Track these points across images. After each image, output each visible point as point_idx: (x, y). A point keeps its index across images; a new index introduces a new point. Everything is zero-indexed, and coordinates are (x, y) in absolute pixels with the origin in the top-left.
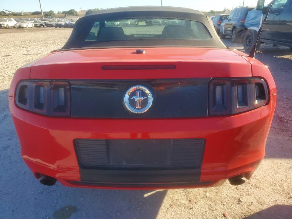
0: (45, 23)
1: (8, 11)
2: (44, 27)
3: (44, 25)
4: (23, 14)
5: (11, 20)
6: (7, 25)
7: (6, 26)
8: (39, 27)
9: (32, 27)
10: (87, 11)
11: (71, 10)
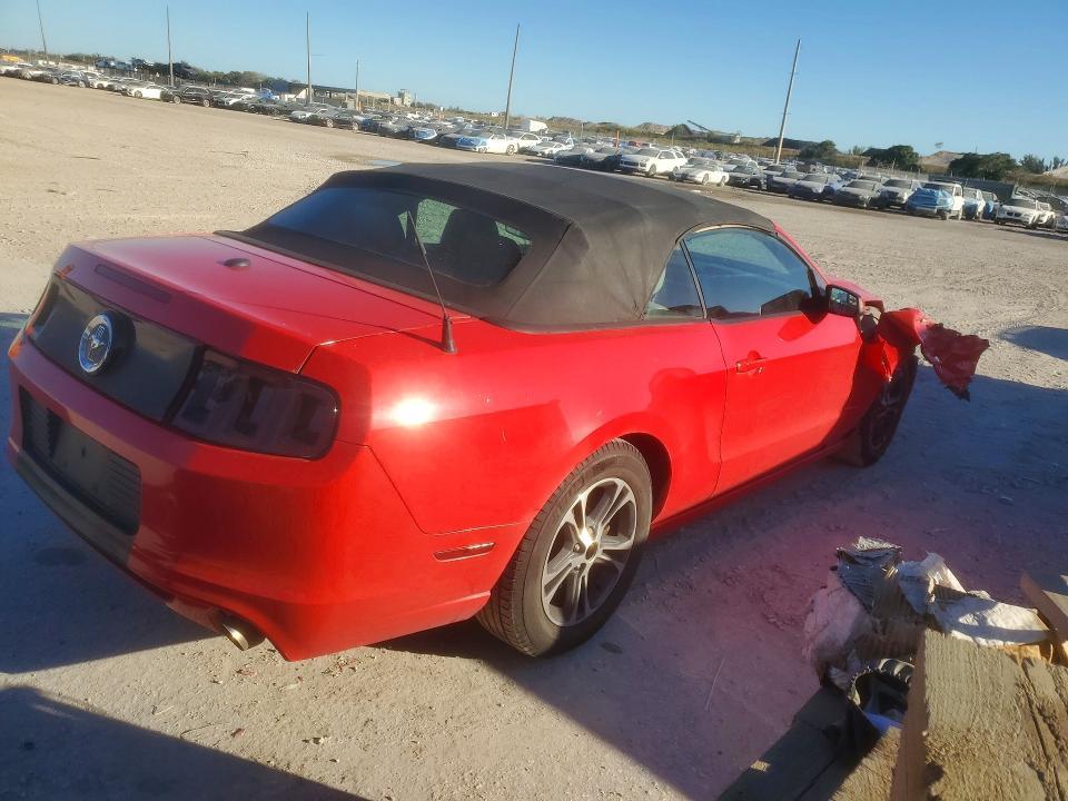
0: (770, 176)
1: (700, 127)
2: (760, 188)
3: (762, 182)
4: (737, 141)
5: (668, 156)
6: (653, 167)
7: (647, 169)
8: (745, 186)
9: (718, 185)
10: (961, 157)
11: (900, 148)
